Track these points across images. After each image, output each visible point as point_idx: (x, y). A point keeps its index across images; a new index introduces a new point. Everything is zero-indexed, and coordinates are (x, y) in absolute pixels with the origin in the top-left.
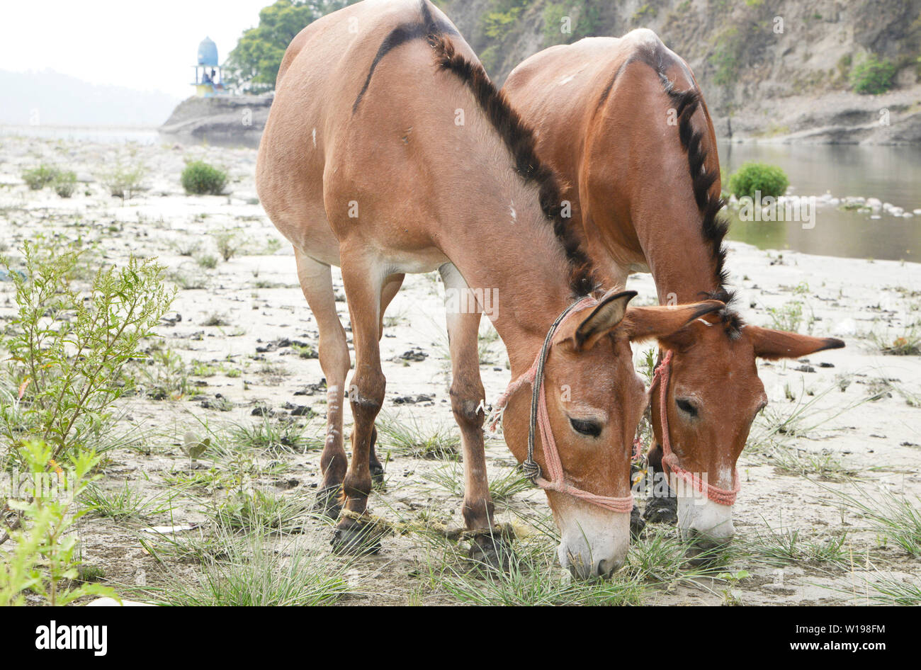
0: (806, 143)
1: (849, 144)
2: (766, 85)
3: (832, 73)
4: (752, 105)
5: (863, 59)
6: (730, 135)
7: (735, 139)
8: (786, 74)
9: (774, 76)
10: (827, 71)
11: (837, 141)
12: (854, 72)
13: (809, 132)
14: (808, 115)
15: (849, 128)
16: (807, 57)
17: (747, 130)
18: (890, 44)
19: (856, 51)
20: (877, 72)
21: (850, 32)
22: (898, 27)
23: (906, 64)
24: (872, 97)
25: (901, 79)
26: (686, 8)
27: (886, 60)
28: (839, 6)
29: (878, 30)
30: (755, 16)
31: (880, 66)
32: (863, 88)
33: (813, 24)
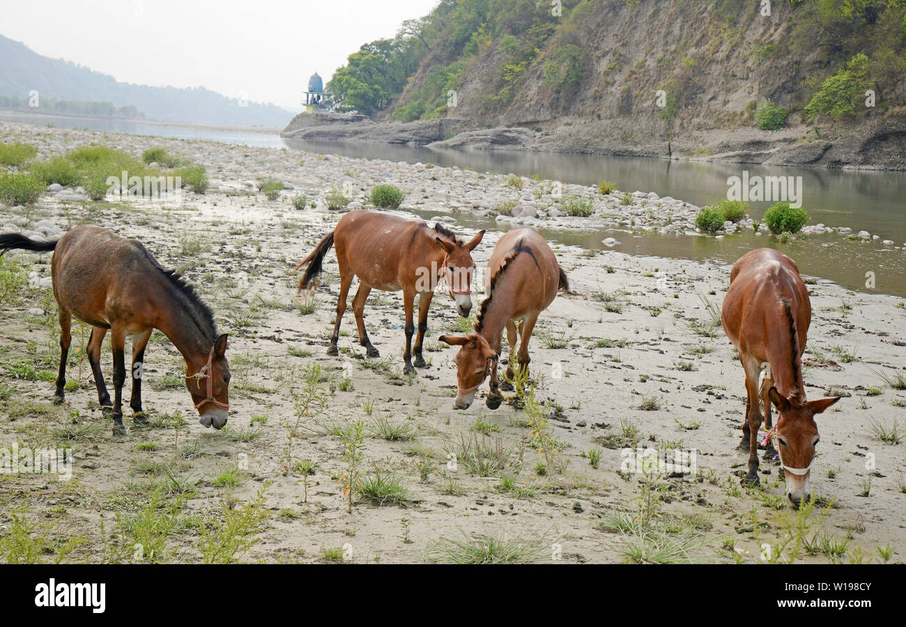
0: (723, 162)
1: (755, 163)
2: (696, 121)
3: (742, 114)
4: (686, 134)
5: (764, 105)
6: (670, 154)
7: (673, 157)
8: (710, 113)
9: (702, 115)
10: (739, 113)
11: (745, 161)
12: (757, 115)
13: (726, 154)
14: (725, 142)
15: (753, 153)
16: (726, 103)
17: (682, 151)
18: (784, 96)
19: (759, 99)
20: (774, 114)
21: (756, 87)
22: (790, 84)
23: (795, 110)
24: (770, 132)
25: (790, 121)
26: (642, 65)
27: (781, 107)
28: (749, 68)
29: (776, 86)
30: (690, 73)
31: (777, 111)
32: (764, 125)
33: (730, 81)
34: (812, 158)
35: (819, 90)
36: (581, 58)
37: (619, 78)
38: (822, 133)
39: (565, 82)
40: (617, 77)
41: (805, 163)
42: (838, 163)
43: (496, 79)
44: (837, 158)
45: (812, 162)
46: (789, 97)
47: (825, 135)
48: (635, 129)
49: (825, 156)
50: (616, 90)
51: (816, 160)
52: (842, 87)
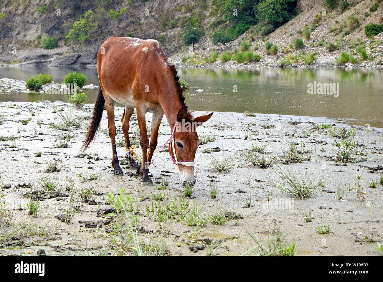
0: (27, 66)
1: (43, 66)
2: (10, 45)
3: (34, 41)
4: (6, 53)
5: (45, 36)
8: (18, 42)
9: (13, 42)
11: (38, 65)
12: (42, 41)
13: (28, 62)
14: (27, 56)
15: (42, 61)
16: (25, 36)
17: (5, 61)
18: (54, 32)
19: (42, 34)
20: (51, 41)
21: (40, 27)
22: (57, 26)
23: (60, 39)
24: (50, 50)
25: (59, 44)
27: (54, 37)
28: (35, 18)
29: (50, 27)
30: (4, 21)
31: (52, 39)
32: (46, 47)
33: (26, 25)
34: (72, 62)
35: (72, 28)
38: (76, 49)
41: (69, 64)
42: (85, 64)
44: (84, 61)
45: (72, 64)
46: (57, 32)
47: (77, 50)
49: (78, 61)
51: (74, 63)
52: (83, 26)
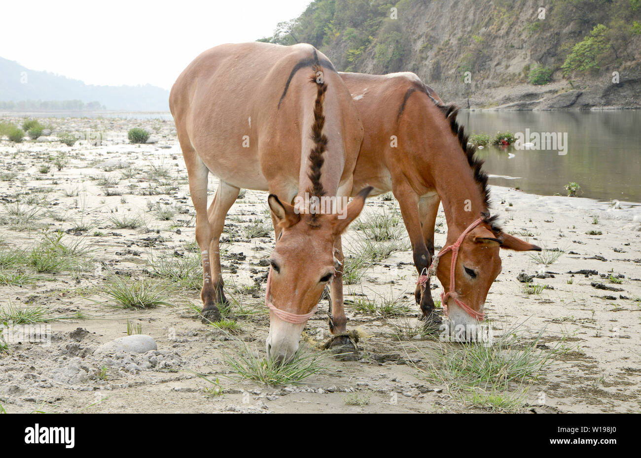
0: (506, 110)
1: (528, 110)
2: (486, 81)
3: (520, 74)
4: (480, 92)
5: (536, 67)
6: (469, 107)
7: (471, 109)
8: (497, 75)
9: (491, 77)
10: (517, 74)
11: (521, 109)
12: (531, 74)
13: (507, 105)
14: (507, 96)
15: (528, 102)
16: (507, 67)
17: (477, 105)
18: (549, 59)
19: (532, 63)
20: (542, 73)
21: (529, 54)
22: (553, 50)
23: (558, 69)
24: (540, 86)
25: (555, 77)
26: (447, 43)
27: (547, 67)
28: (523, 40)
29: (543, 53)
30: (480, 47)
31: (544, 70)
32: (536, 82)
33: (510, 50)
34: (568, 103)
35: (571, 53)
36: (402, 41)
37: (431, 54)
38: (575, 84)
39: (391, 60)
40: (429, 54)
41: (564, 107)
42: (588, 106)
43: (343, 60)
44: (587, 102)
45: (568, 106)
46: (553, 60)
47: (578, 86)
48: (444, 90)
49: (578, 102)
50: (429, 63)
51: (572, 105)
52: (588, 50)
